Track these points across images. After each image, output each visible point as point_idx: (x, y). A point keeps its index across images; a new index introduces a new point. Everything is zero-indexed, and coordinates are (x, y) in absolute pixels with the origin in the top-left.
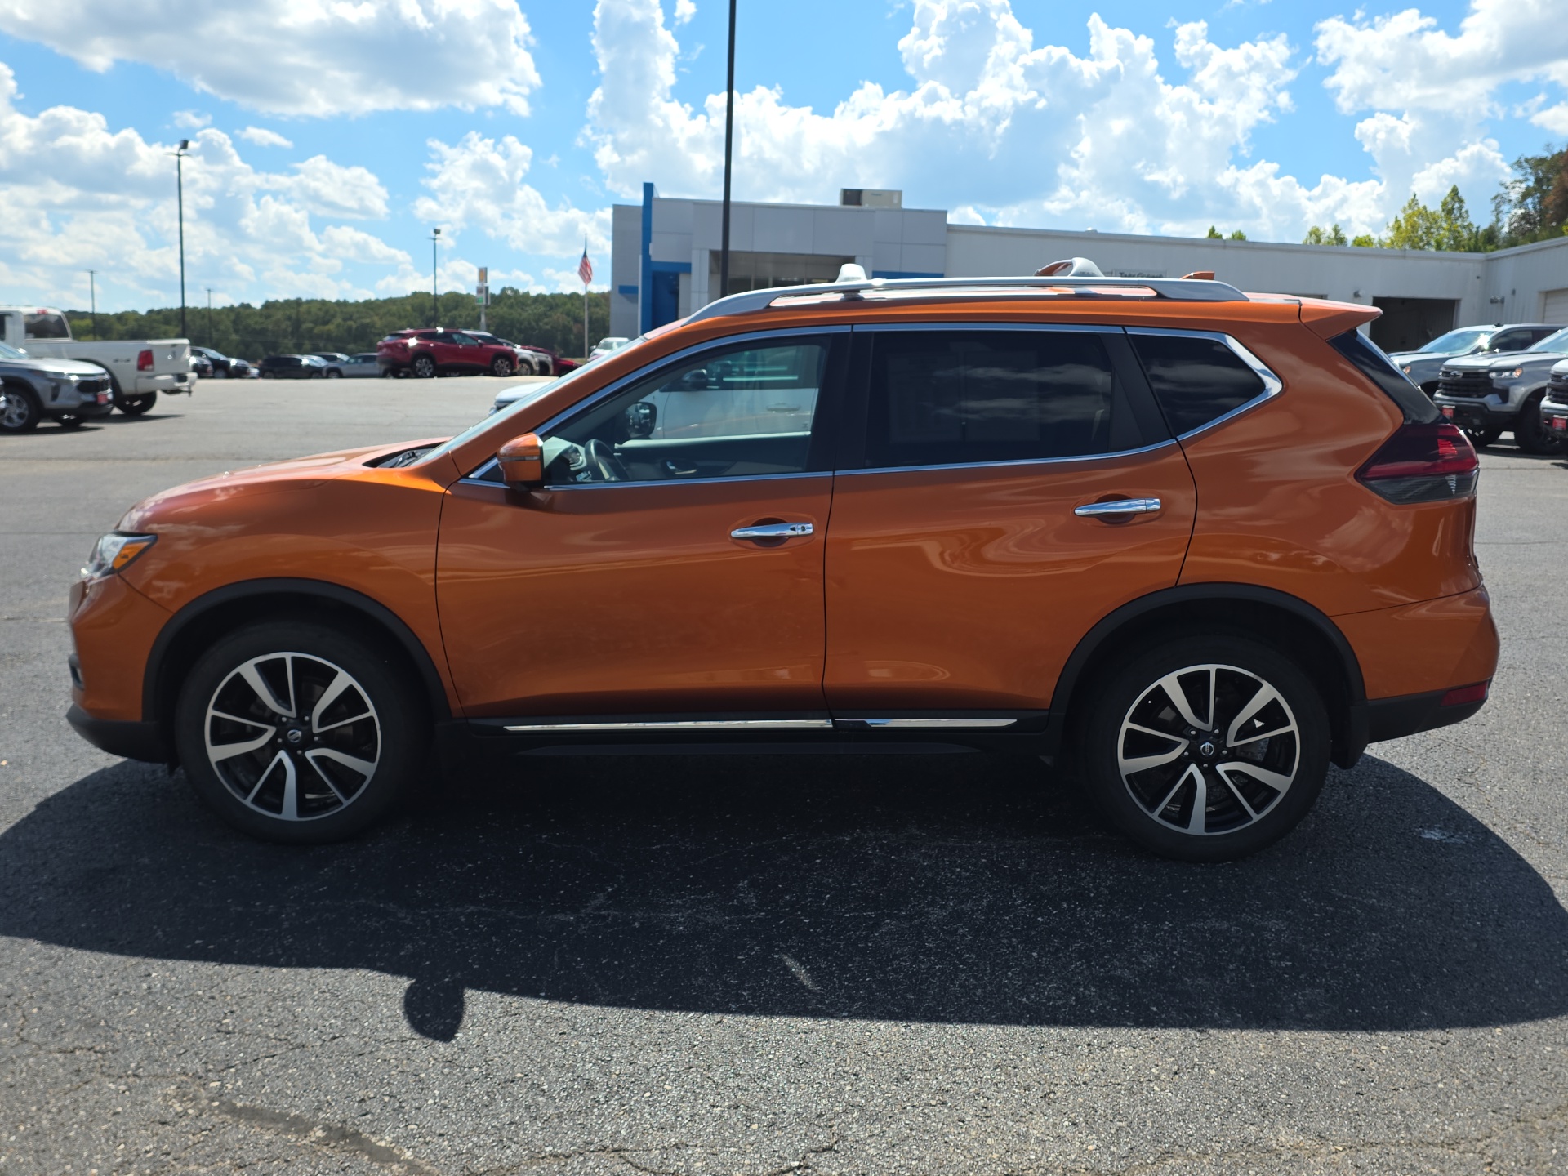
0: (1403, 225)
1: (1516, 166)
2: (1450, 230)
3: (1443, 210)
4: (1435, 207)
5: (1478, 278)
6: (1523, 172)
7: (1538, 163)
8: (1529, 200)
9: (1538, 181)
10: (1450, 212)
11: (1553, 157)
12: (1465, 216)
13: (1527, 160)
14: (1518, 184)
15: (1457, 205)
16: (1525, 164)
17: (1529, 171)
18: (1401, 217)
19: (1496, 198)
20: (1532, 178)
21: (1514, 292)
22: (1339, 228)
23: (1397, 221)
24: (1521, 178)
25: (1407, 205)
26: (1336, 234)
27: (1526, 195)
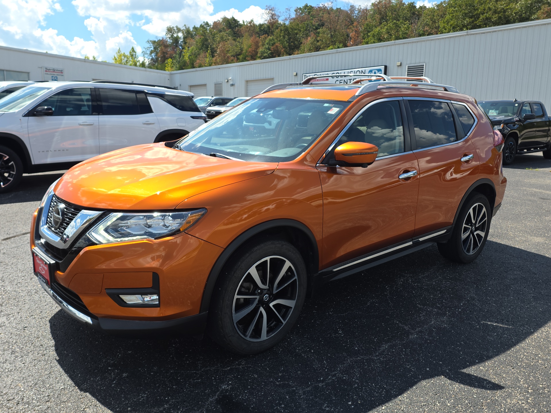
0: (117, 59)
1: (147, 42)
2: (133, 62)
3: (130, 55)
4: (128, 54)
5: (168, 80)
6: (150, 45)
7: (154, 42)
8: (153, 54)
9: (154, 48)
10: (132, 55)
11: (158, 41)
12: (137, 57)
13: (150, 41)
14: (149, 49)
15: (134, 54)
16: (150, 42)
17: (152, 44)
18: (116, 56)
19: (143, 52)
20: (153, 47)
21: (180, 85)
22: (95, 57)
23: (115, 57)
24: (150, 47)
25: (117, 52)
26: (94, 59)
27: (151, 52)
